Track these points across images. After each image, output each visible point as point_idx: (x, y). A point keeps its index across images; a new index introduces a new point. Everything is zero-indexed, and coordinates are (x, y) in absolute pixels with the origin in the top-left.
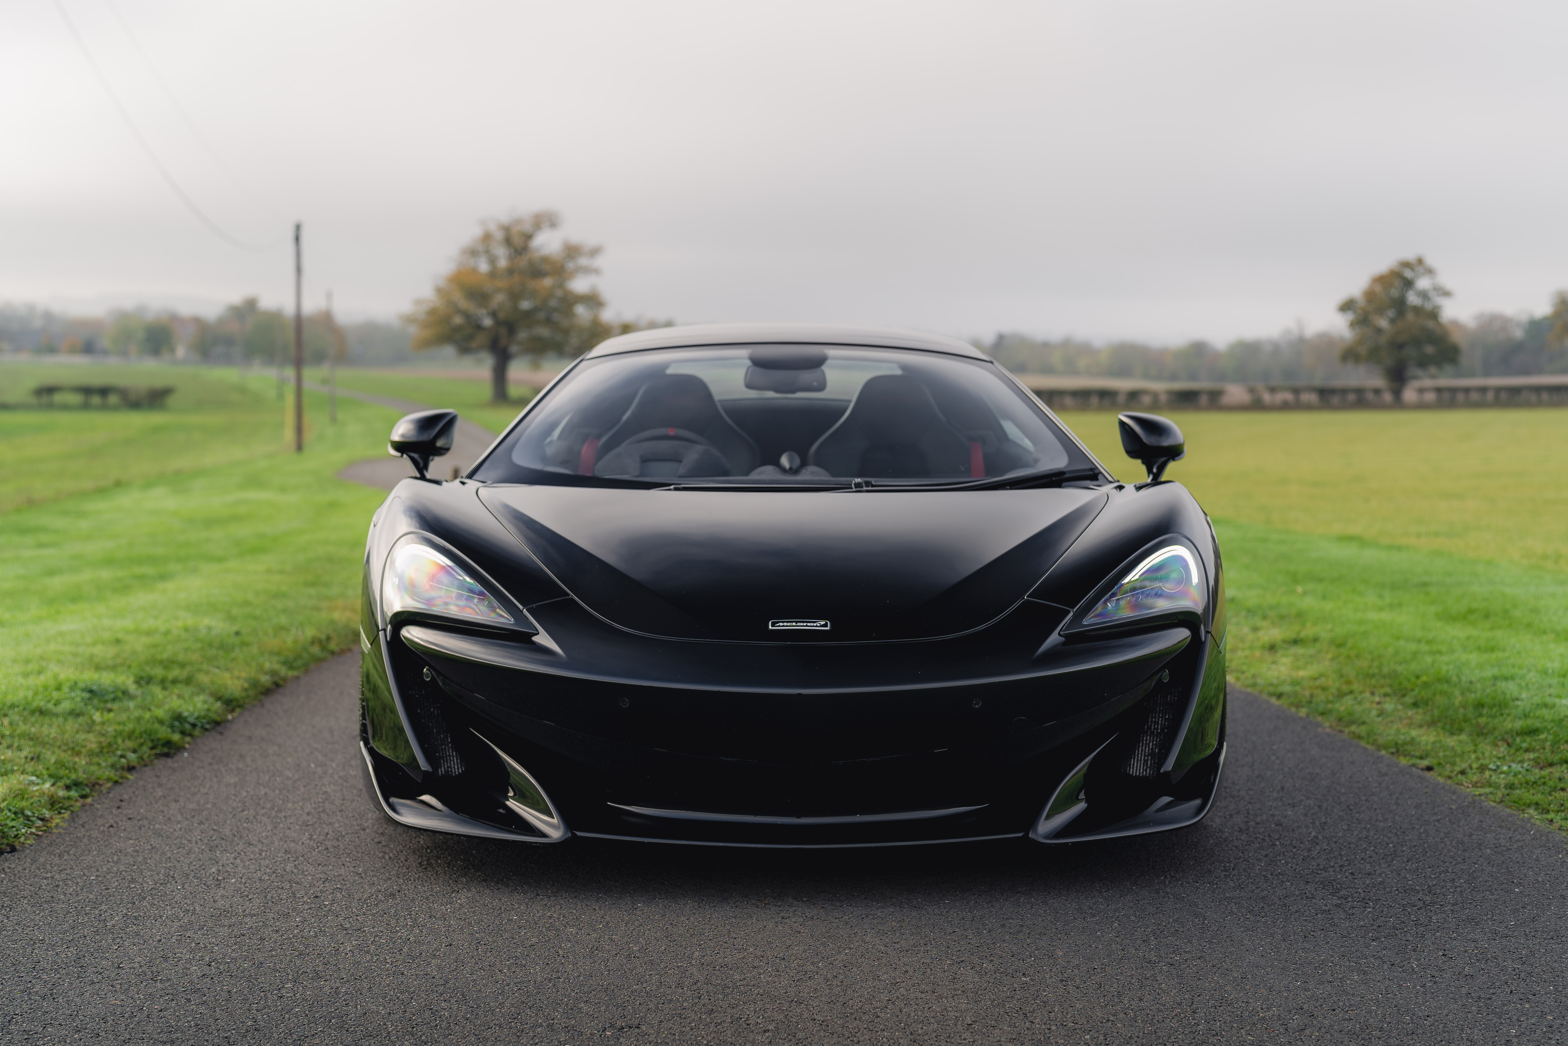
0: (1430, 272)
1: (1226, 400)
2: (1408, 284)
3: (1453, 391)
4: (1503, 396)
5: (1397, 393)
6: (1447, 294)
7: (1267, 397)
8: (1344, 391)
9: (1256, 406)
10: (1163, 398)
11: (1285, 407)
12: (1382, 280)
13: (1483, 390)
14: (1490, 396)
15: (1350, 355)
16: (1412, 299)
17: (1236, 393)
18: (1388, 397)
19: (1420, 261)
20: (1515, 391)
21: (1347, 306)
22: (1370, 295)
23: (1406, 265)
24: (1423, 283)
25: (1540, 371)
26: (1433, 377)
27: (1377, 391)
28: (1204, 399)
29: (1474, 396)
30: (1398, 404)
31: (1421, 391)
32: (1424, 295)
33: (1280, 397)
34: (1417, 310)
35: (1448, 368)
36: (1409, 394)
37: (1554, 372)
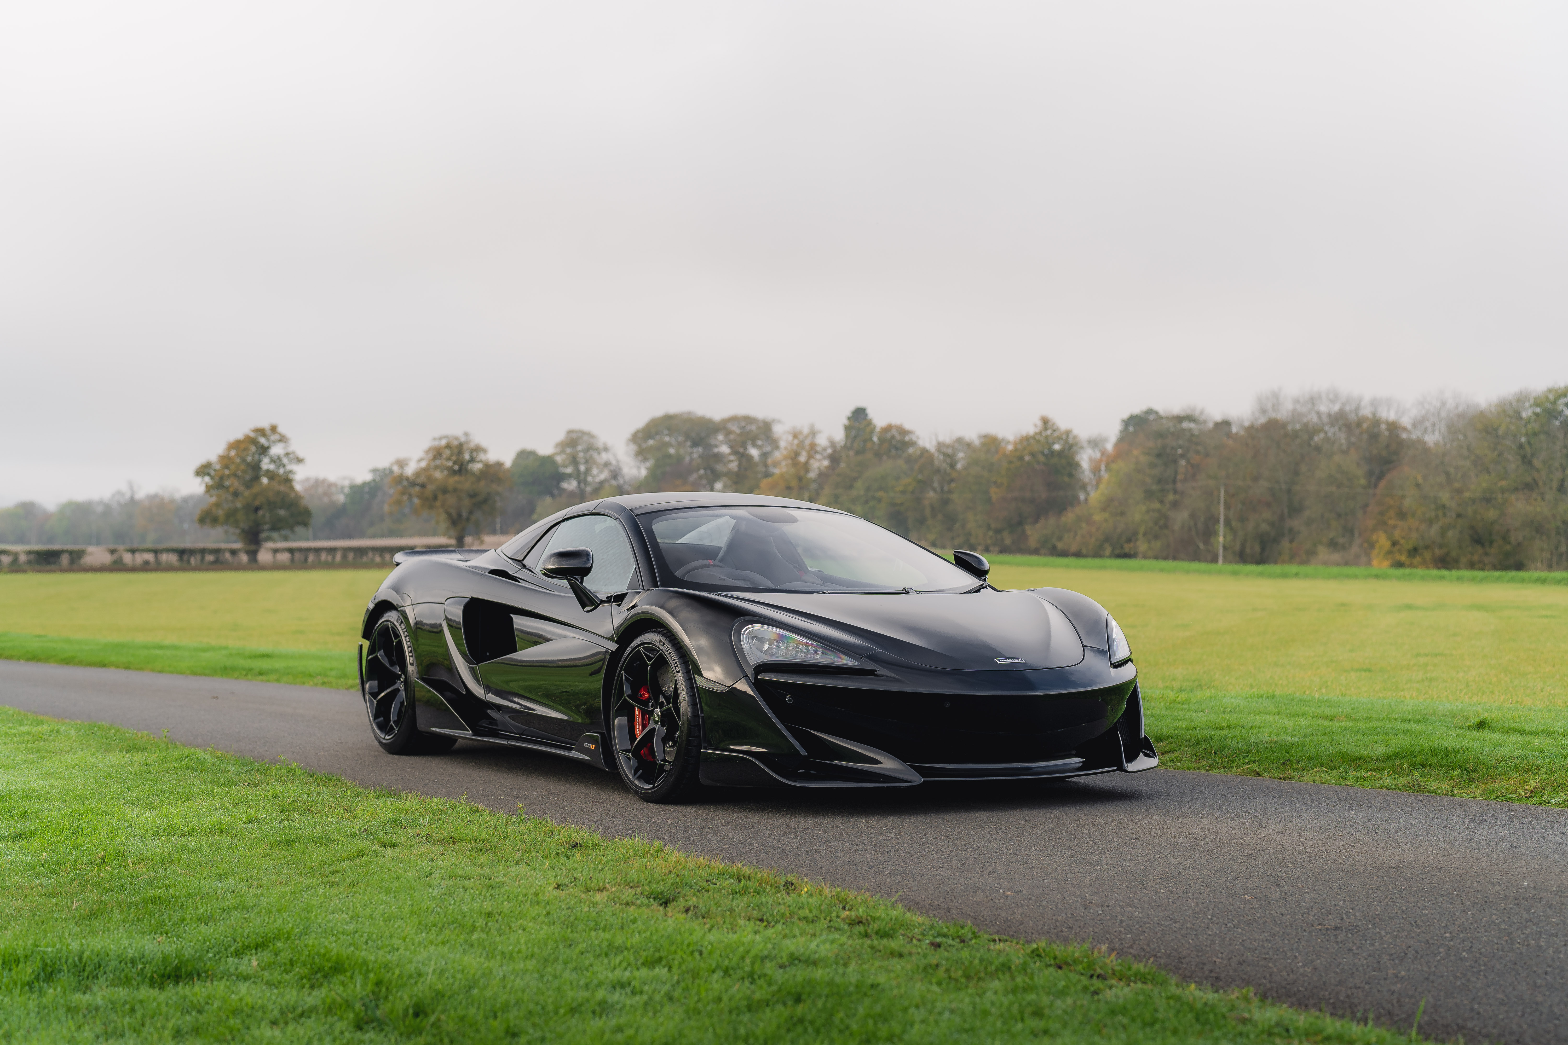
0: (283, 439)
1: (87, 560)
2: (264, 450)
3: (306, 551)
4: (351, 556)
5: (253, 554)
6: (300, 461)
7: (128, 558)
8: (203, 552)
9: (118, 566)
10: (23, 558)
11: (145, 567)
12: (236, 445)
13: (332, 551)
14: (339, 557)
15: (208, 518)
16: (266, 464)
17: (97, 555)
18: (244, 558)
19: (274, 429)
20: (360, 552)
21: (203, 471)
22: (225, 460)
23: (261, 432)
24: (276, 450)
25: (362, 535)
26: (286, 539)
27: (233, 552)
28: (65, 560)
29: (323, 556)
30: (254, 564)
31: (276, 551)
32: (277, 461)
33: (140, 558)
34: (271, 475)
35: (299, 530)
36: (264, 556)
37: (374, 536)
